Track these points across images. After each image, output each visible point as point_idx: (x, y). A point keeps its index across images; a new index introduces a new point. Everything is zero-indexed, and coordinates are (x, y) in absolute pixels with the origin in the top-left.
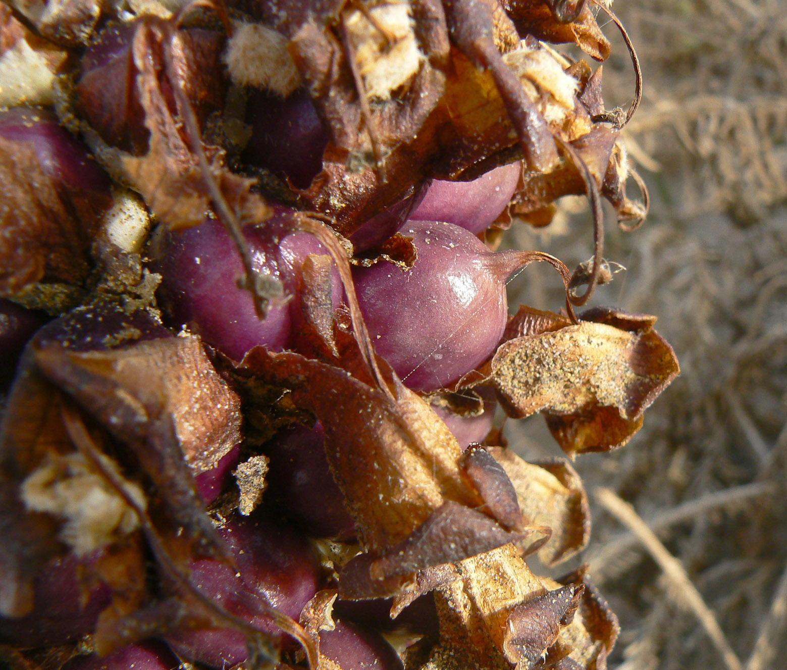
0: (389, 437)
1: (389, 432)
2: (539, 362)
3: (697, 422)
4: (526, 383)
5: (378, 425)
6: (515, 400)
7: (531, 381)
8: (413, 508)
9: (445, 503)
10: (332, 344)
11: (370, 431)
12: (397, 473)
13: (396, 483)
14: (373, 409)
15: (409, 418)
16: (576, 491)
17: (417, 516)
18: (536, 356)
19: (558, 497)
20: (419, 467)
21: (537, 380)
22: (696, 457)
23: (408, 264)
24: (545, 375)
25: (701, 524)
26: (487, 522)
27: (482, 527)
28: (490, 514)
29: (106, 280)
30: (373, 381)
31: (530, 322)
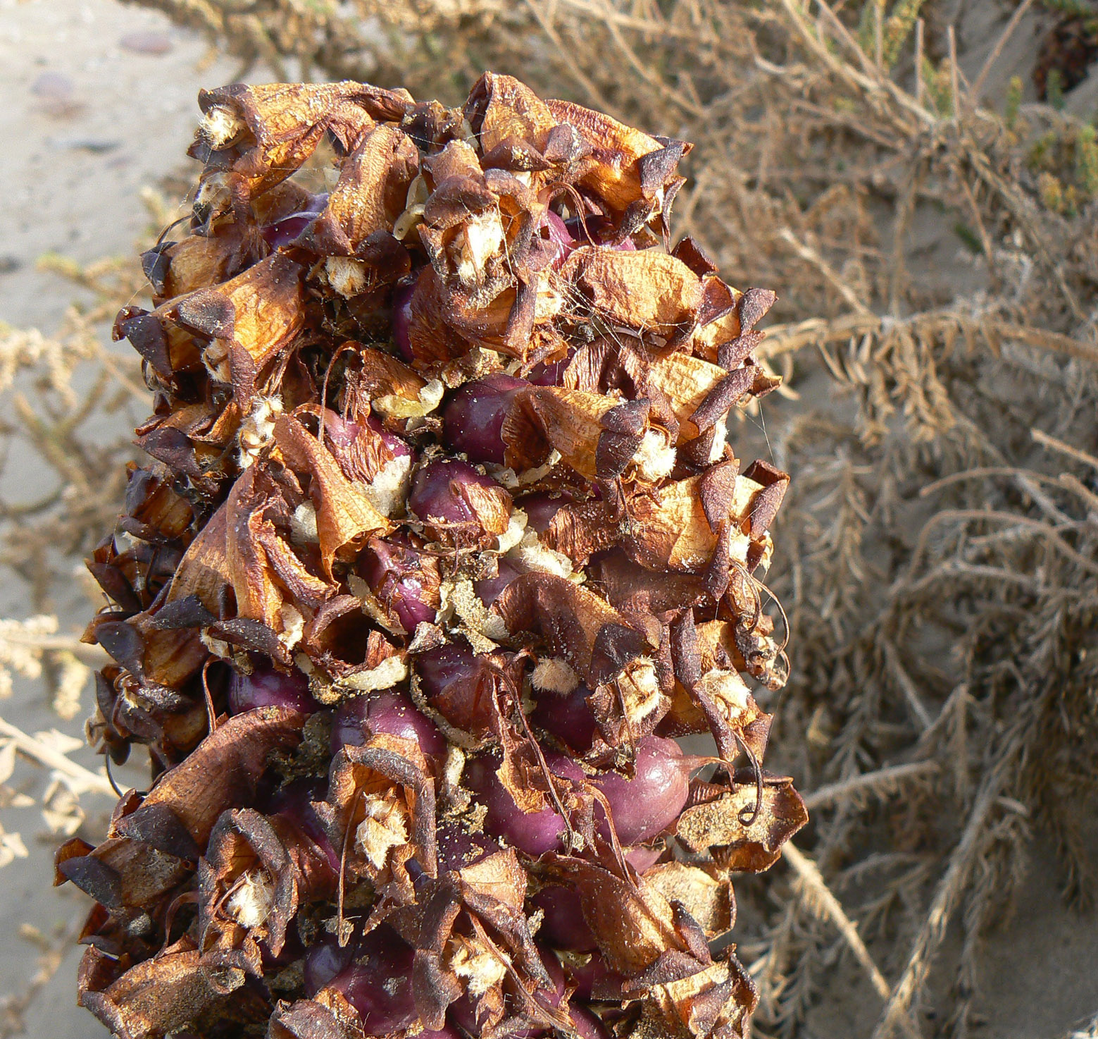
0: (633, 909)
1: (633, 906)
2: (708, 818)
3: (842, 675)
4: (698, 833)
5: (626, 901)
6: (689, 843)
7: (702, 831)
8: (645, 949)
9: (668, 950)
10: (595, 848)
11: (621, 905)
12: (638, 931)
13: (636, 935)
14: (623, 893)
15: (646, 899)
16: (724, 881)
17: (647, 954)
18: (706, 815)
19: (710, 889)
20: (651, 927)
21: (706, 831)
22: (840, 720)
23: (630, 777)
24: (712, 827)
25: (843, 806)
26: (692, 960)
27: (688, 963)
28: (692, 955)
29: (451, 810)
30: (623, 877)
31: (702, 791)
